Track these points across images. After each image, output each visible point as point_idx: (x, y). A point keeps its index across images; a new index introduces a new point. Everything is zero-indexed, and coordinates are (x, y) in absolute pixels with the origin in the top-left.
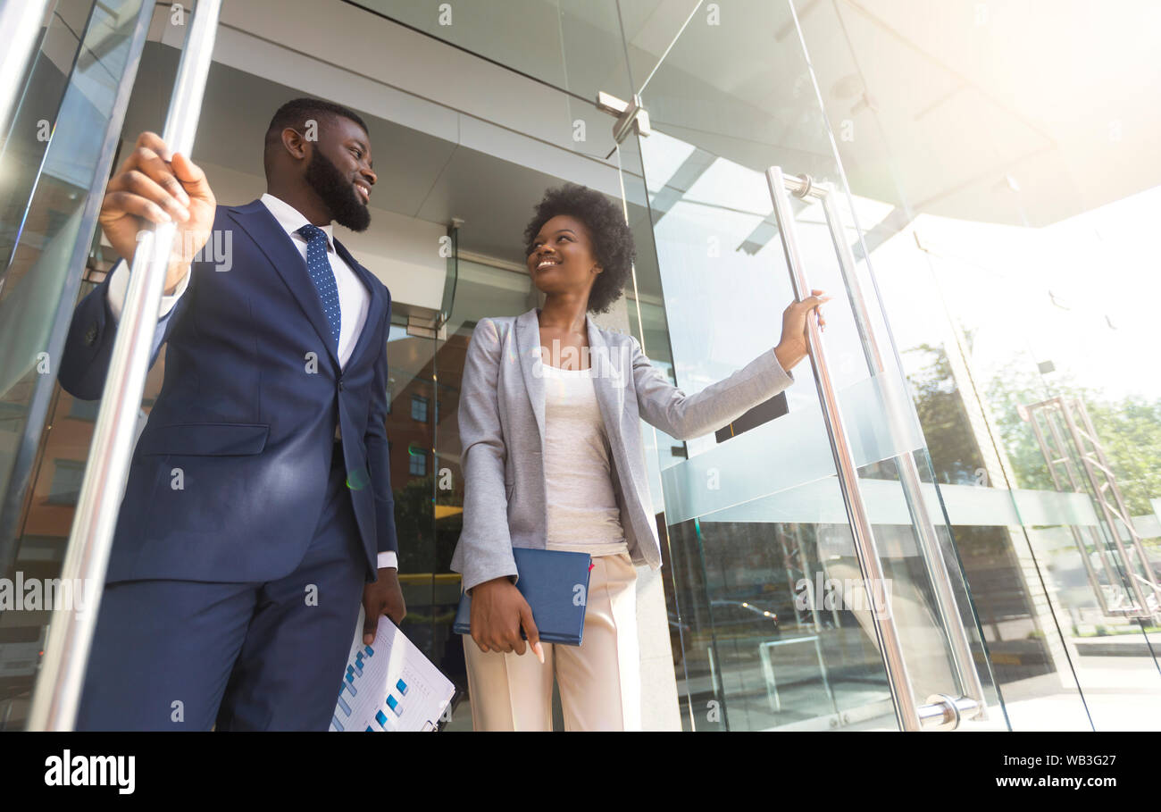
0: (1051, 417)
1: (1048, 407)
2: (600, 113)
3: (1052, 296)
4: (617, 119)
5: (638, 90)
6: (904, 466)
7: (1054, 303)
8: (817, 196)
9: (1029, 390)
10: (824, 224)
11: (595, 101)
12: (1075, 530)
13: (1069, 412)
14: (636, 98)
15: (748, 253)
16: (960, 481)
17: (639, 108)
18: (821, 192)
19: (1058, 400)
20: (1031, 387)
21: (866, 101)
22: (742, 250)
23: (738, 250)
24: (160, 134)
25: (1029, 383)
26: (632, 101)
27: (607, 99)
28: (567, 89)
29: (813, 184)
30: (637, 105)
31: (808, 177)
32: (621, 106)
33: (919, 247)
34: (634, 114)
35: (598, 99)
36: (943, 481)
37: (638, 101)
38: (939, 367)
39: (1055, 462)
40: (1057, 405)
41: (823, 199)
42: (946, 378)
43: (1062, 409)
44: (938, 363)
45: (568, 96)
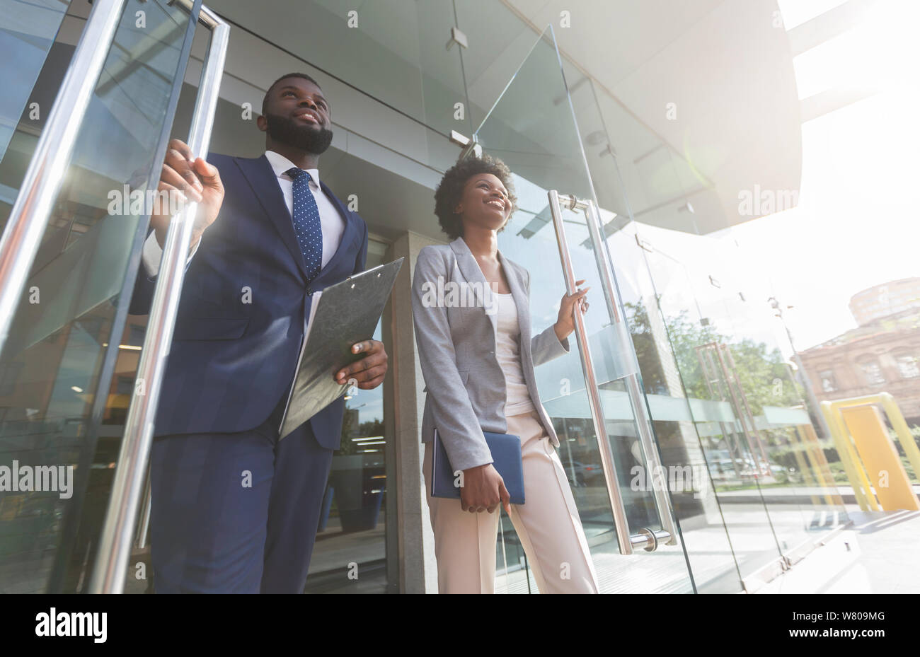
0: (709, 354)
1: (708, 348)
2: (452, 144)
3: (711, 280)
4: (462, 149)
5: (476, 131)
6: (629, 383)
7: (712, 283)
8: (581, 208)
9: (689, 335)
10: (585, 225)
11: (448, 136)
12: (722, 424)
13: (721, 351)
14: (474, 136)
15: (524, 237)
16: (660, 393)
17: (475, 143)
18: (584, 206)
19: (715, 344)
20: (691, 333)
21: (609, 149)
22: (520, 235)
23: (517, 235)
24: (186, 141)
25: (689, 330)
26: (471, 138)
27: (457, 136)
28: (425, 123)
29: (578, 201)
30: (474, 141)
31: (574, 197)
32: (465, 141)
33: (638, 244)
34: (473, 147)
35: (451, 135)
36: (650, 393)
37: (475, 138)
38: (636, 318)
39: (712, 382)
40: (713, 347)
41: (585, 210)
42: (640, 325)
43: (716, 349)
44: (636, 315)
45: (425, 128)
